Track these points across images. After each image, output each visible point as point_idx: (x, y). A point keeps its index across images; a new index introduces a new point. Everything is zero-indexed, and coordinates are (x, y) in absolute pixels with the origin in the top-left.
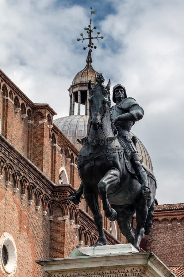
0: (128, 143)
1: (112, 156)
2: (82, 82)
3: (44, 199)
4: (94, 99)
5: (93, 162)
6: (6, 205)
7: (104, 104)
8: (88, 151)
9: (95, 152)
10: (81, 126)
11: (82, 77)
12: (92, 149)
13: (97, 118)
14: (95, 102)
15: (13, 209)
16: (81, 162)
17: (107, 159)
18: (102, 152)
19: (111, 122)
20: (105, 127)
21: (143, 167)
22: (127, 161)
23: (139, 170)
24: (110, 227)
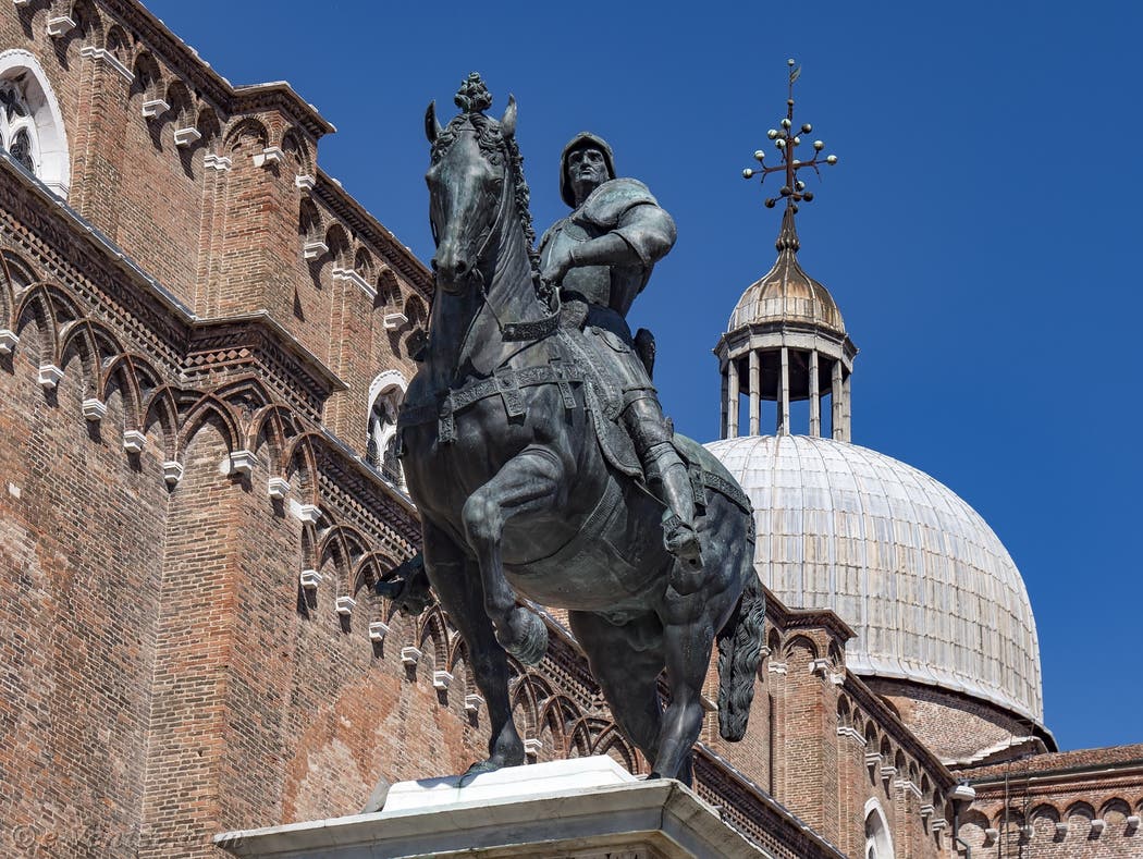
1: (528, 397)
2: (763, 320)
3: (560, 716)
5: (451, 427)
6: (402, 737)
10: (760, 474)
11: (764, 302)
15: (432, 750)
17: (506, 411)
18: (486, 385)
23: (655, 461)
24: (868, 836)
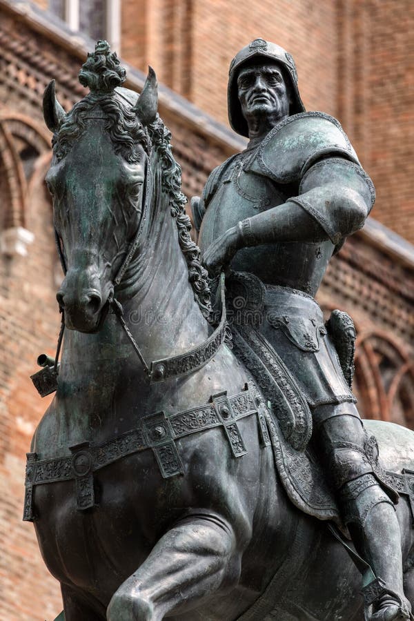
0: (297, 354)
1: (185, 450)
4: (72, 180)
5: (92, 491)
7: (125, 200)
8: (69, 433)
9: (100, 438)
12: (85, 424)
13: (86, 276)
14: (78, 192)
16: (38, 490)
17: (159, 471)
18: (133, 438)
19: (190, 266)
20: (147, 302)
21: (377, 479)
22: (287, 458)
23: (353, 500)
